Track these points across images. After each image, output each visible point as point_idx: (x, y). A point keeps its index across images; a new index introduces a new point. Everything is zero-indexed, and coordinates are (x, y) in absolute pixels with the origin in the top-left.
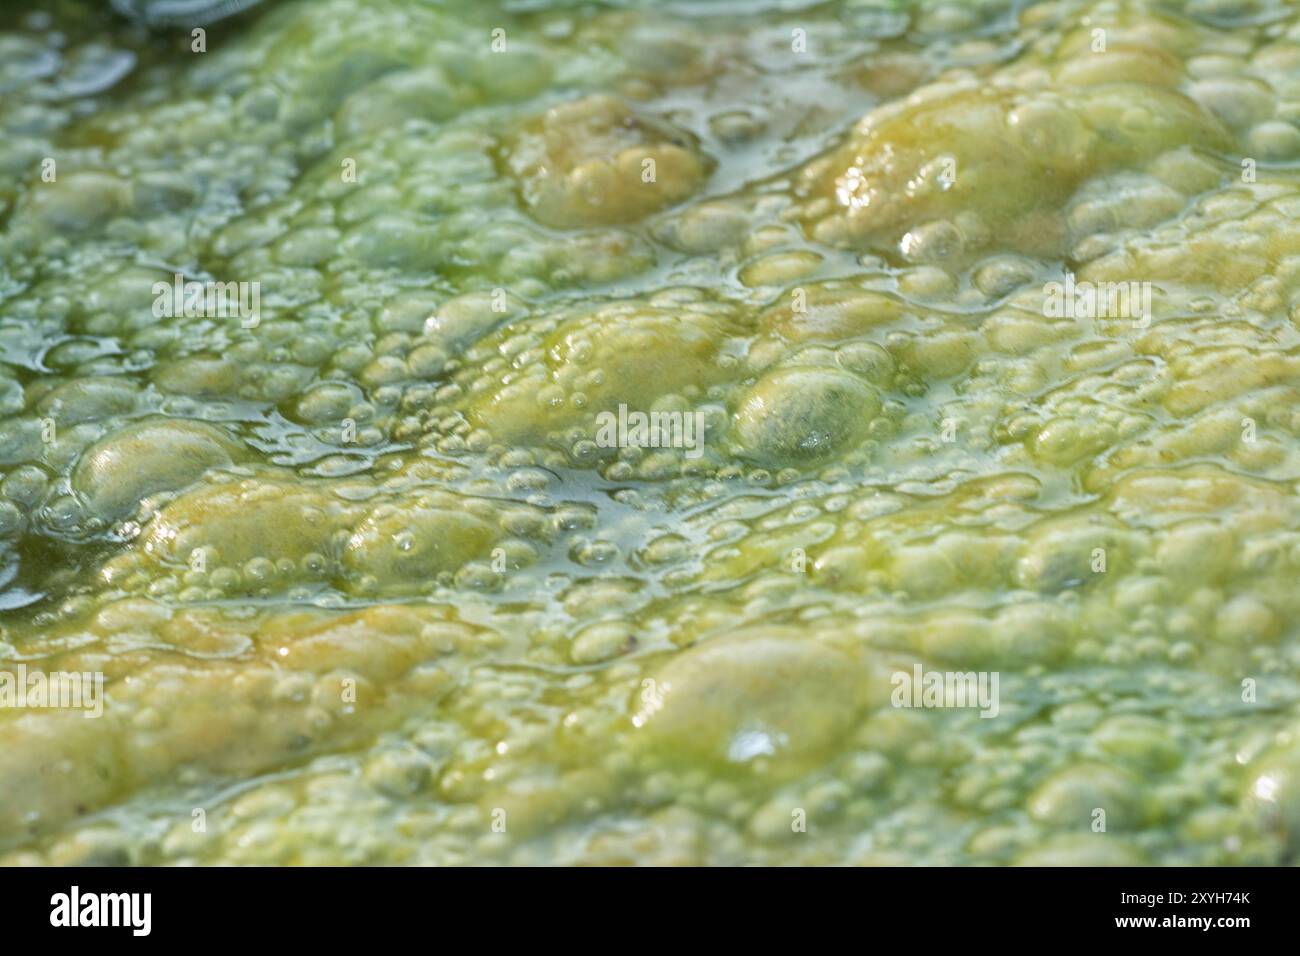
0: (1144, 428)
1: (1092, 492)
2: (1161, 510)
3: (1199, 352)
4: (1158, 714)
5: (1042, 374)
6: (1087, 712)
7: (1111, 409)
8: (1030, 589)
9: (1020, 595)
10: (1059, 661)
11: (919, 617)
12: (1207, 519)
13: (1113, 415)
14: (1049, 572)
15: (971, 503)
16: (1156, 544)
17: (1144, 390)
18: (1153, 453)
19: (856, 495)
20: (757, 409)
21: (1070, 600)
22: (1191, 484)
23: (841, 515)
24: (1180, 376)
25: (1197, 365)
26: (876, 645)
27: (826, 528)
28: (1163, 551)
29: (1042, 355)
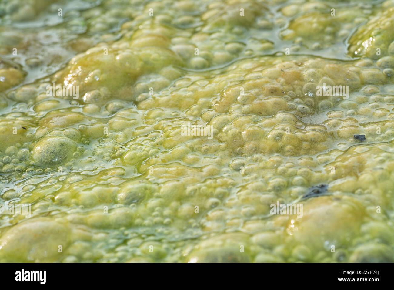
0: (157, 152)
1: (140, 173)
2: (162, 178)
3: (174, 128)
4: (160, 241)
5: (126, 137)
6: (138, 241)
7: (147, 147)
8: (121, 203)
9: (118, 205)
10: (130, 225)
11: (88, 213)
12: (175, 180)
13: (147, 149)
14: (127, 198)
15: (104, 177)
16: (160, 188)
17: (157, 141)
18: (159, 160)
19: (68, 176)
20: (39, 149)
21: (134, 206)
22: (170, 169)
23: (64, 182)
24: (168, 136)
25: (173, 132)
26: (73, 222)
27: (59, 186)
28: (162, 190)
29: (126, 130)
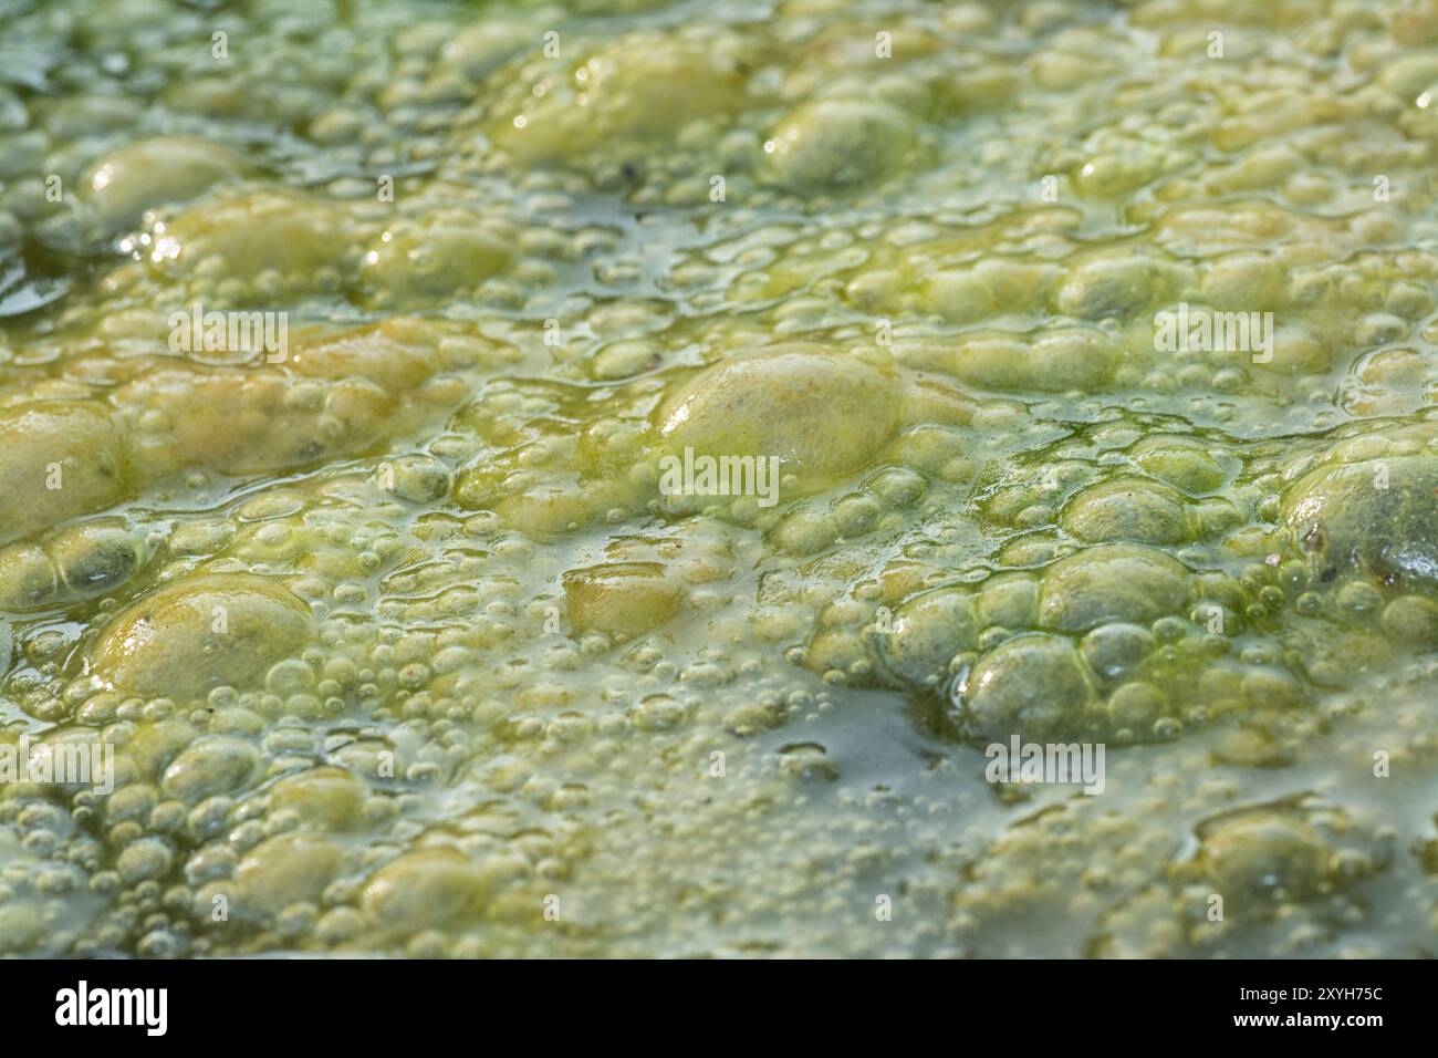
8: (1071, 315)
14: (1090, 299)
15: (1011, 233)
16: (1201, 274)
18: (1200, 187)
21: (1111, 327)
22: (1237, 218)
26: (908, 363)
28: (1208, 281)
